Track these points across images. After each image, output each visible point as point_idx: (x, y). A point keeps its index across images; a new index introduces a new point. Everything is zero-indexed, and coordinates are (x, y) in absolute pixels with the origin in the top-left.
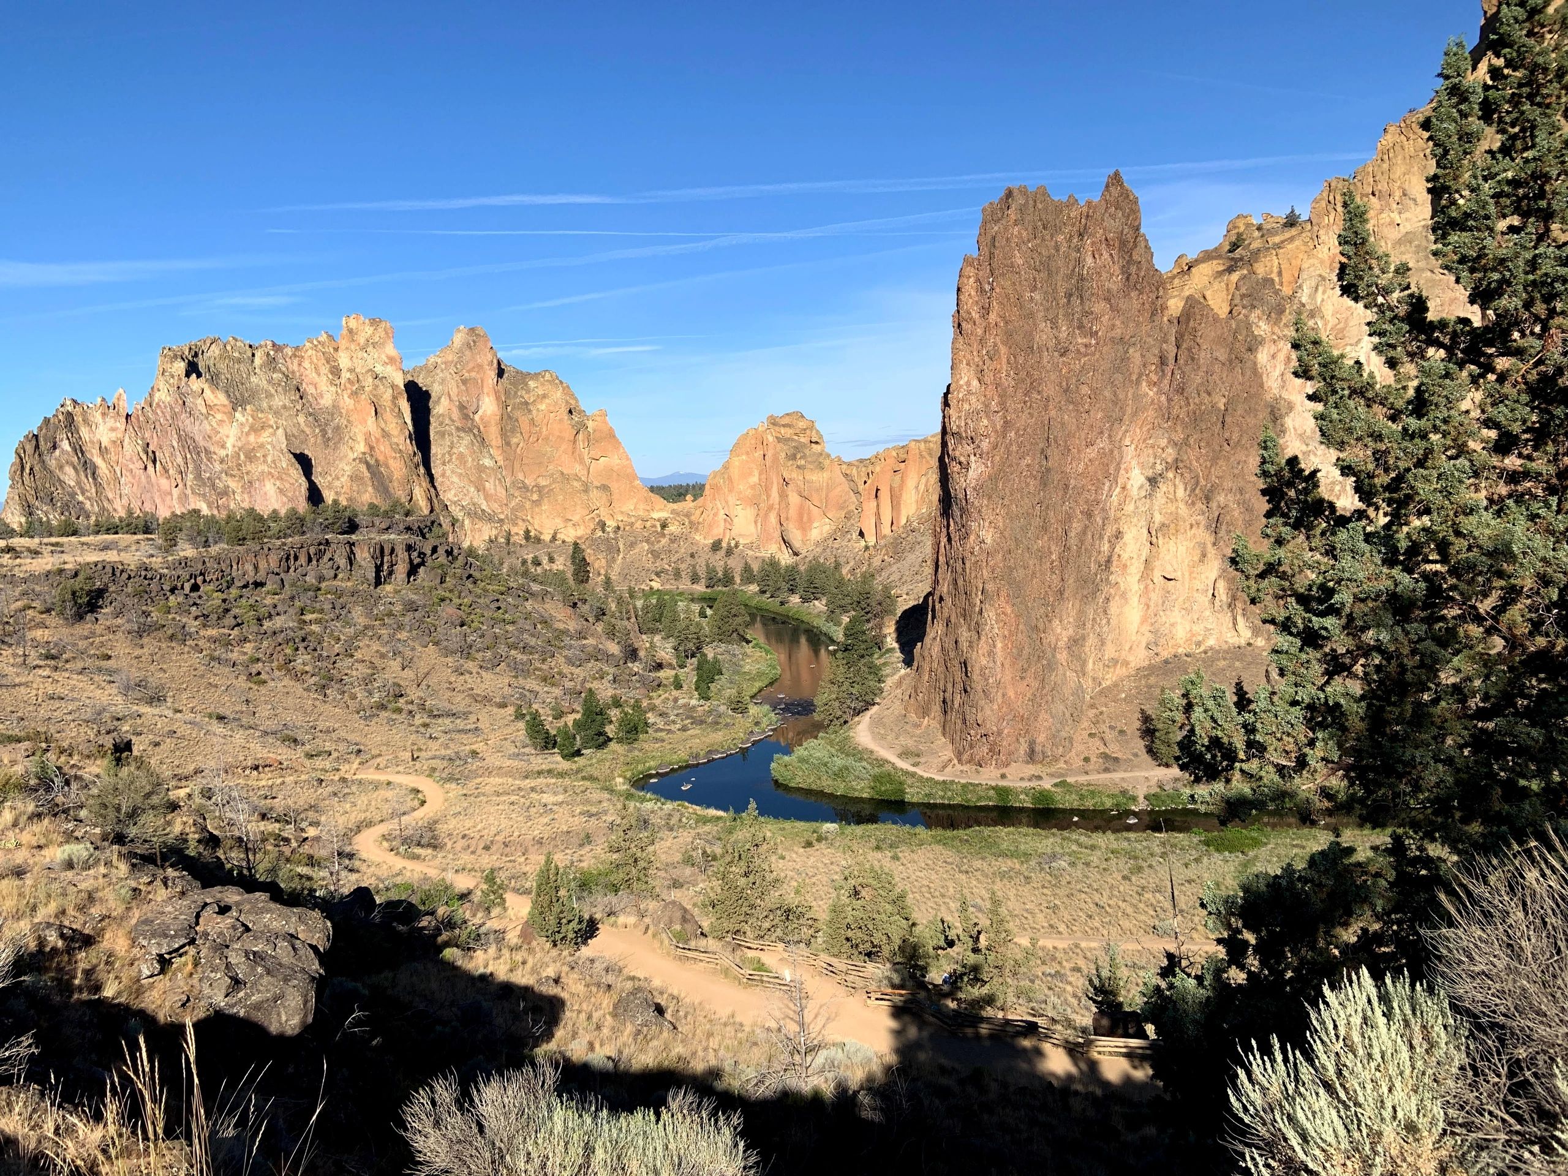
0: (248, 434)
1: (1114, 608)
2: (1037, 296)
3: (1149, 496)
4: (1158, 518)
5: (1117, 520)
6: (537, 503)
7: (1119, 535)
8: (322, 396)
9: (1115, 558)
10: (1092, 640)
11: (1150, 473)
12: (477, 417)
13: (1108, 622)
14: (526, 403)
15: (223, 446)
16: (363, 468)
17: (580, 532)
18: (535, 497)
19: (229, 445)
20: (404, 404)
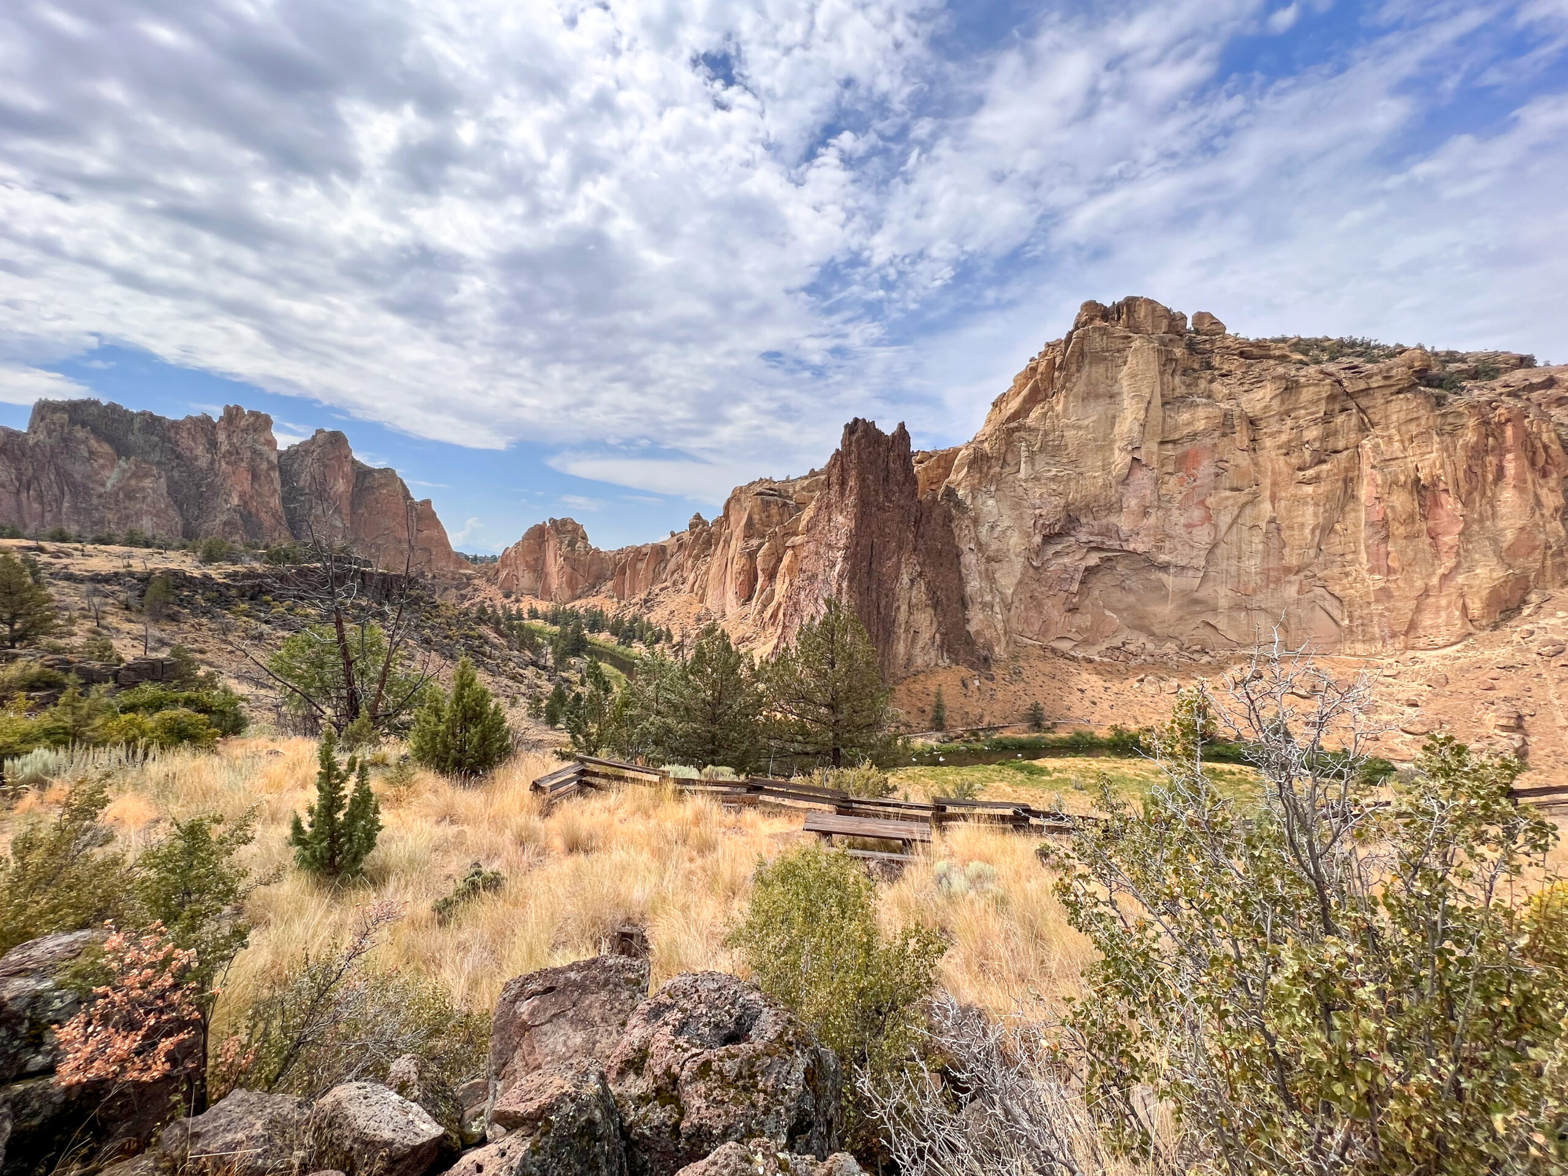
0: (129, 478)
1: (895, 647)
2: (871, 478)
3: (911, 588)
4: (914, 601)
5: (898, 600)
7: (898, 608)
9: (897, 620)
10: (887, 662)
11: (911, 578)
12: (332, 492)
14: (372, 488)
15: (103, 485)
16: (238, 517)
19: (109, 484)
20: (276, 475)
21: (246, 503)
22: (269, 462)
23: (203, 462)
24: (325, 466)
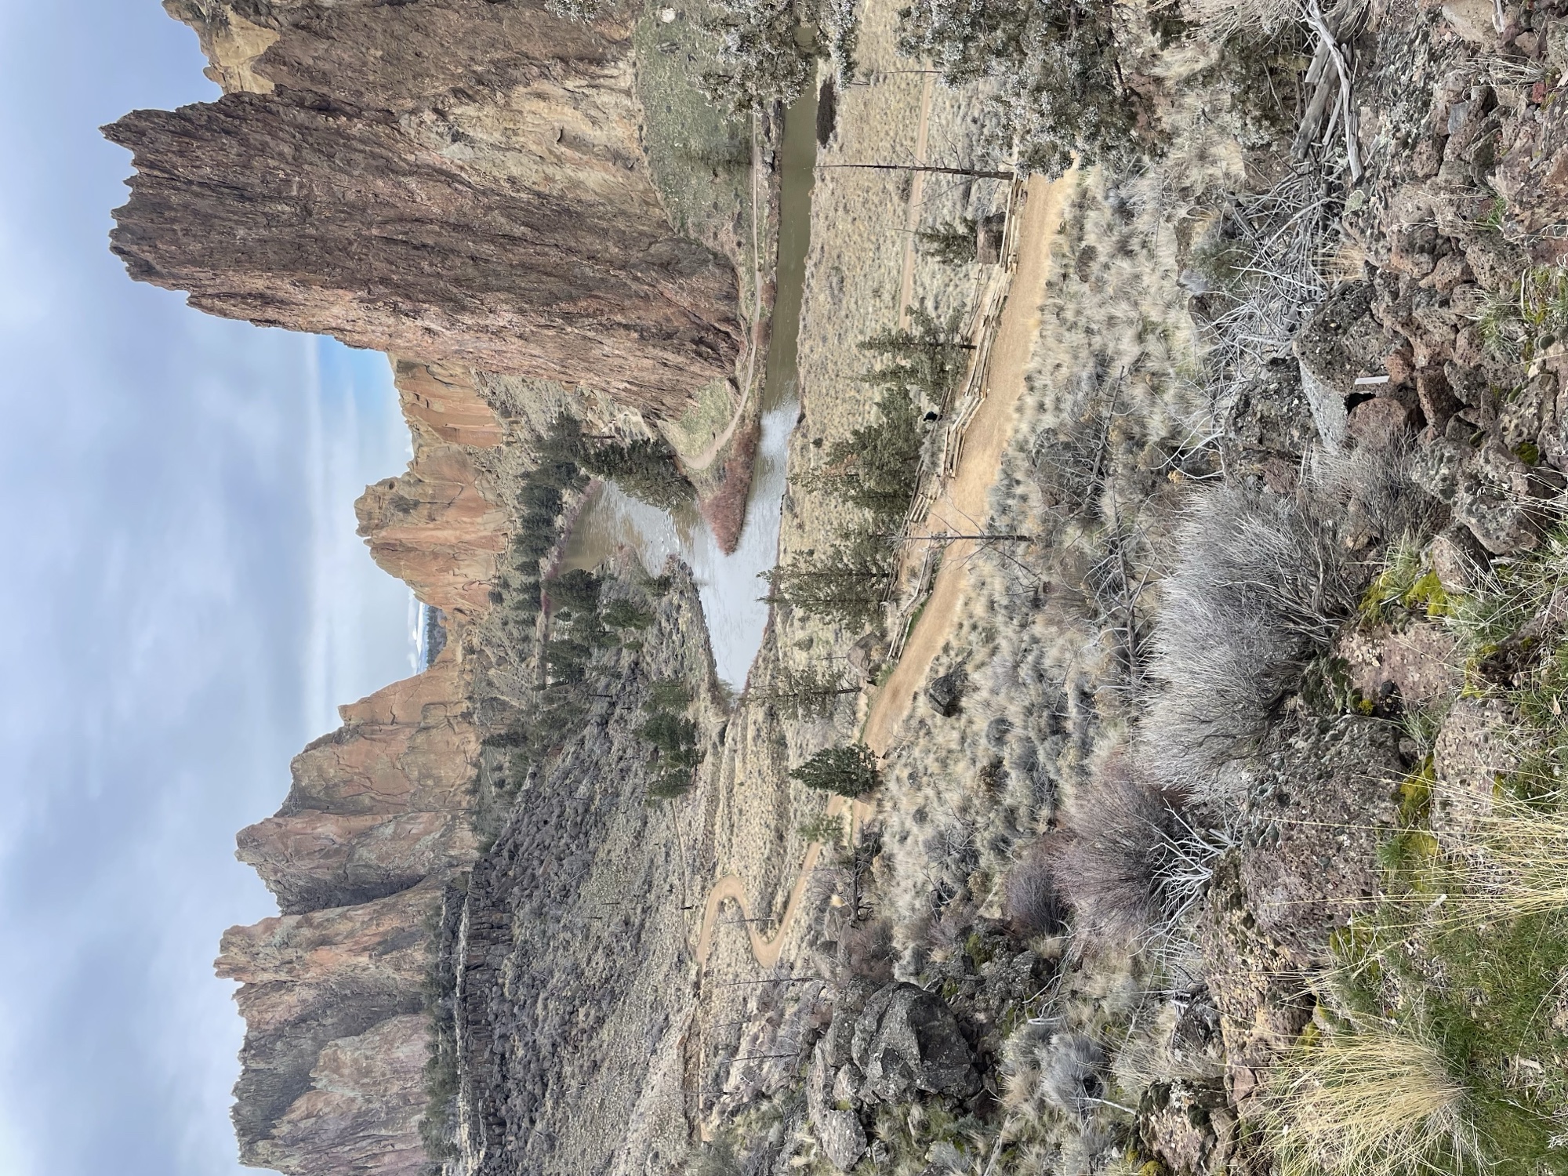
0: (342, 1076)
1: (590, 197)
2: (241, 232)
3: (471, 142)
4: (497, 137)
5: (496, 180)
6: (438, 781)
7: (512, 180)
8: (304, 1001)
9: (536, 187)
10: (621, 224)
11: (449, 139)
12: (339, 840)
13: (603, 204)
14: (327, 788)
15: (353, 1100)
16: (388, 957)
17: (473, 739)
18: (430, 782)
19: (352, 1095)
20: (318, 916)
21: (365, 949)
22: (299, 926)
23: (309, 994)
24: (298, 852)
